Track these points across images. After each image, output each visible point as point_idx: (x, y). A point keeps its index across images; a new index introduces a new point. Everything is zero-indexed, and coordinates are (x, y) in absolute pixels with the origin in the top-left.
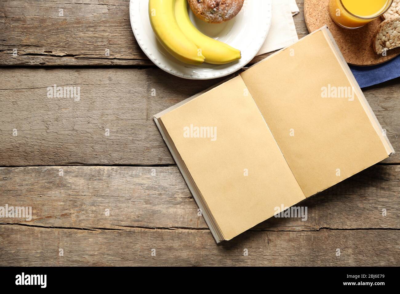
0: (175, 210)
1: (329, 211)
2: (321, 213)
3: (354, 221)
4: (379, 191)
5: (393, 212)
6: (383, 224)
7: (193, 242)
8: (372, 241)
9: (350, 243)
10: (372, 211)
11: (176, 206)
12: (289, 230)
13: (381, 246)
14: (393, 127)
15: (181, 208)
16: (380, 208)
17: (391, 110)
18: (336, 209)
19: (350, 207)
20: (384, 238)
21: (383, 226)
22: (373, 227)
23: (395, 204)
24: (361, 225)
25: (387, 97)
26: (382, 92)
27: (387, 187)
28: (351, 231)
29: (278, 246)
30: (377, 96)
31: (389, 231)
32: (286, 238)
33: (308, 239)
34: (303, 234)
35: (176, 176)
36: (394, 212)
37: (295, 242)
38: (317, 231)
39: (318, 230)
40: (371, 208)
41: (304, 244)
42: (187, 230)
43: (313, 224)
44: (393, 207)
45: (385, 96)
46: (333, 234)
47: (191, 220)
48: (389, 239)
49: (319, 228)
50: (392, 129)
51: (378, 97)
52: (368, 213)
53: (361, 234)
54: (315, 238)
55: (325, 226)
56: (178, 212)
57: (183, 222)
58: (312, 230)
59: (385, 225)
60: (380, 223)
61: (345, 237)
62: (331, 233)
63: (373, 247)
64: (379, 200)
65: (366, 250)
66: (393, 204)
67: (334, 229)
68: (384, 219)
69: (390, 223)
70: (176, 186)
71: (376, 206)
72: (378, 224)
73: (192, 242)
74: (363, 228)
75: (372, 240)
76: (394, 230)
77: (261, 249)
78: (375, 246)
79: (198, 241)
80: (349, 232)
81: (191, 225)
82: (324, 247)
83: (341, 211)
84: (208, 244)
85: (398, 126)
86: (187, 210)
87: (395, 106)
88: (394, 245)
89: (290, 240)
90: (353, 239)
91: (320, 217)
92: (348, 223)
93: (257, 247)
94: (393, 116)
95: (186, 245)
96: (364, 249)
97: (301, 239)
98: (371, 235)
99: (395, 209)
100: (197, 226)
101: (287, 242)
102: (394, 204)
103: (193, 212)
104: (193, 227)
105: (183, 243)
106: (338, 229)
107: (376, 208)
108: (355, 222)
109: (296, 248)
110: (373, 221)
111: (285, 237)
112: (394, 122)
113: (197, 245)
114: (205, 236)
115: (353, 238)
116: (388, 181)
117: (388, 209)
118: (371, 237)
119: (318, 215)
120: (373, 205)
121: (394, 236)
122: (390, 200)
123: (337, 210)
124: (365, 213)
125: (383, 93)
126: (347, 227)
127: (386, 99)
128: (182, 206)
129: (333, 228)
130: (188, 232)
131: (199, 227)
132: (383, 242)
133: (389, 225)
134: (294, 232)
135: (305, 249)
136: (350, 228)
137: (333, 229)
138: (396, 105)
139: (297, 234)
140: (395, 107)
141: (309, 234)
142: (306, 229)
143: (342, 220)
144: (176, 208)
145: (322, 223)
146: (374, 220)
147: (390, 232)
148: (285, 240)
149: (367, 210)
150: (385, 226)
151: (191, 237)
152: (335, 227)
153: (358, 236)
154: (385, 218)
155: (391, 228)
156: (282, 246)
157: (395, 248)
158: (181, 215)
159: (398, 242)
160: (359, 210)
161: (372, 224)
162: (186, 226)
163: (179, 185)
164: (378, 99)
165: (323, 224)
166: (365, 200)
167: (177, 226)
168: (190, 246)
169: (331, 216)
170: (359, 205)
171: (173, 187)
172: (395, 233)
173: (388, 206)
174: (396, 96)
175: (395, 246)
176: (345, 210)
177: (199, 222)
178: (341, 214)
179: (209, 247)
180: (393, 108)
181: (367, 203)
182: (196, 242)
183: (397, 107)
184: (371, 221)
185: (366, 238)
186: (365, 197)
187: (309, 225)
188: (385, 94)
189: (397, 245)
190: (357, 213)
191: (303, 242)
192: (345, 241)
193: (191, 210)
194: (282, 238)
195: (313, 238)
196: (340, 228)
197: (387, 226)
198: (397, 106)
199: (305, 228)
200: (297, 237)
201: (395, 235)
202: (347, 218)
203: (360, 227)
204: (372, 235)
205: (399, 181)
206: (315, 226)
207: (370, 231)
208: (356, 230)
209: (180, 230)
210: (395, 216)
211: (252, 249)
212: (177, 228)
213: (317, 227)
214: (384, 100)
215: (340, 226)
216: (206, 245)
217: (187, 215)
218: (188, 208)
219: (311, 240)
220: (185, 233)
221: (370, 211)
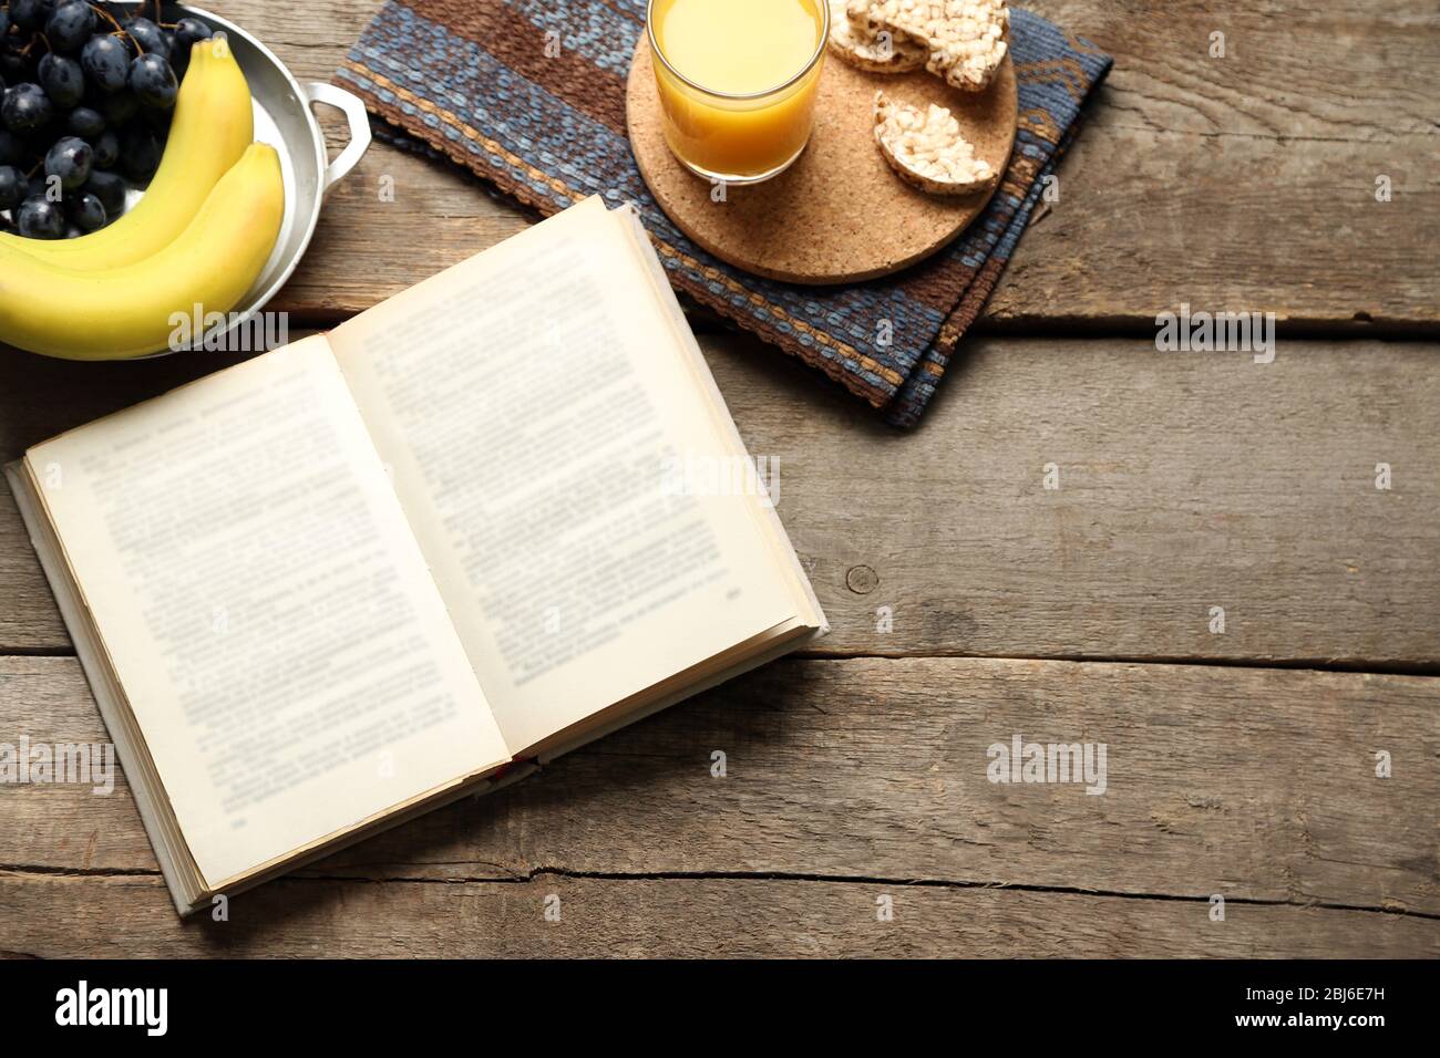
0: (10, 804)
1: (570, 811)
2: (538, 818)
3: (655, 846)
4: (747, 743)
5: (789, 817)
6: (754, 858)
7: (65, 921)
8: (714, 917)
9: (638, 924)
10: (717, 812)
11: (12, 792)
12: (419, 876)
13: (747, 937)
14: (800, 531)
15: (31, 798)
16: (745, 802)
17: (796, 478)
18: (594, 805)
19: (643, 800)
20: (756, 906)
21: (758, 866)
22: (721, 869)
23: (799, 787)
24: (680, 861)
25: (782, 433)
26: (767, 417)
27: (773, 729)
28: (642, 884)
29: (379, 934)
30: (749, 430)
31: (776, 884)
32: (410, 906)
33: (490, 910)
34: (469, 892)
35: (24, 689)
36: (796, 816)
37: (440, 921)
38: (524, 880)
39: (524, 875)
40: (716, 803)
41: (474, 927)
42: (46, 878)
43: (510, 856)
44: (790, 798)
45: (776, 432)
46: (580, 890)
47: (65, 842)
48: (775, 909)
49: (529, 870)
50: (798, 539)
51: (750, 433)
52: (705, 819)
53: (678, 891)
54: (512, 903)
55: (552, 862)
56: (19, 813)
57: (32, 849)
58: (504, 878)
59: (762, 862)
60: (744, 853)
61: (621, 902)
62: (572, 889)
63: (716, 938)
64: (745, 775)
65: (693, 951)
66: (794, 791)
67: (585, 875)
68: (760, 841)
69: (777, 853)
70: (22, 723)
71: (734, 795)
72: (738, 859)
73: (60, 920)
74: (687, 869)
75: (716, 914)
76: (792, 882)
77: (314, 947)
78: (723, 934)
79: (83, 916)
80: (635, 884)
81: (63, 860)
82: (545, 940)
83: (613, 812)
84: (123, 929)
85: (819, 528)
86: (53, 805)
87: (809, 464)
88: (790, 933)
89: (423, 914)
90: (647, 910)
91: (537, 833)
92: (634, 853)
93: (302, 940)
94: (799, 497)
95: (37, 931)
96: (685, 944)
97: (462, 910)
98: (711, 896)
99: (798, 807)
100: (87, 860)
101: (410, 920)
102: (793, 788)
103: (75, 814)
104: (69, 867)
105: (27, 926)
106: (595, 875)
107: (734, 803)
108: (657, 851)
109: (444, 940)
110: (721, 846)
111: (403, 900)
112: (803, 518)
113: (80, 931)
114: (112, 899)
115: (649, 906)
116: (777, 710)
117: (774, 805)
118: (711, 905)
119: (530, 825)
120: (723, 791)
121: (792, 900)
122: (783, 777)
123: (596, 808)
124: (695, 819)
125: (767, 420)
126: (627, 869)
127: (777, 439)
128: (34, 793)
129: (578, 871)
130: (50, 883)
131: (94, 865)
132: (753, 922)
133: (775, 861)
134: (439, 885)
135: (475, 946)
136: (638, 871)
137: (578, 875)
138: (810, 461)
139: (449, 890)
140: (809, 468)
141: (493, 892)
142: (482, 872)
143: (612, 844)
144: (15, 797)
145: (540, 851)
146: (725, 843)
147: (778, 888)
148: (403, 914)
149: (702, 809)
150: (764, 866)
151: (58, 903)
152: (587, 866)
153: (666, 901)
154: (763, 836)
155: (784, 870)
156: (395, 935)
157: (795, 942)
158: (28, 822)
159: (803, 920)
160: (674, 810)
161: (717, 859)
162: (45, 864)
163: (31, 719)
164: (752, 439)
165: (545, 856)
166: (696, 775)
167: (8, 862)
168: (51, 937)
169: (575, 828)
170: (674, 791)
171: (8, 724)
172: (796, 891)
173: (773, 794)
174: (812, 430)
175: (794, 936)
176: (624, 808)
177: (94, 846)
178: (610, 821)
179: (123, 938)
180: (801, 471)
181: (702, 783)
182: (77, 921)
183: (813, 468)
184: (716, 846)
185: (692, 908)
186: (695, 763)
187: (494, 860)
188: (772, 425)
189: (800, 931)
190: (667, 818)
191: (468, 921)
192: (618, 916)
193: (70, 805)
194: (395, 906)
195: (505, 904)
196: (603, 871)
197: (769, 866)
198: (814, 465)
199: (477, 870)
200: (449, 902)
201: (794, 896)
202: (632, 837)
203: (674, 869)
204: (715, 897)
205: (813, 710)
206: (514, 861)
207: (708, 884)
208: (661, 880)
209: (21, 877)
210: (797, 830)
211: (281, 944)
212: (11, 868)
213: (524, 869)
214: (773, 442)
215: (604, 864)
216: (116, 931)
217: (52, 824)
218: (57, 800)
219: (498, 912)
220: (37, 886)
221: (712, 812)
